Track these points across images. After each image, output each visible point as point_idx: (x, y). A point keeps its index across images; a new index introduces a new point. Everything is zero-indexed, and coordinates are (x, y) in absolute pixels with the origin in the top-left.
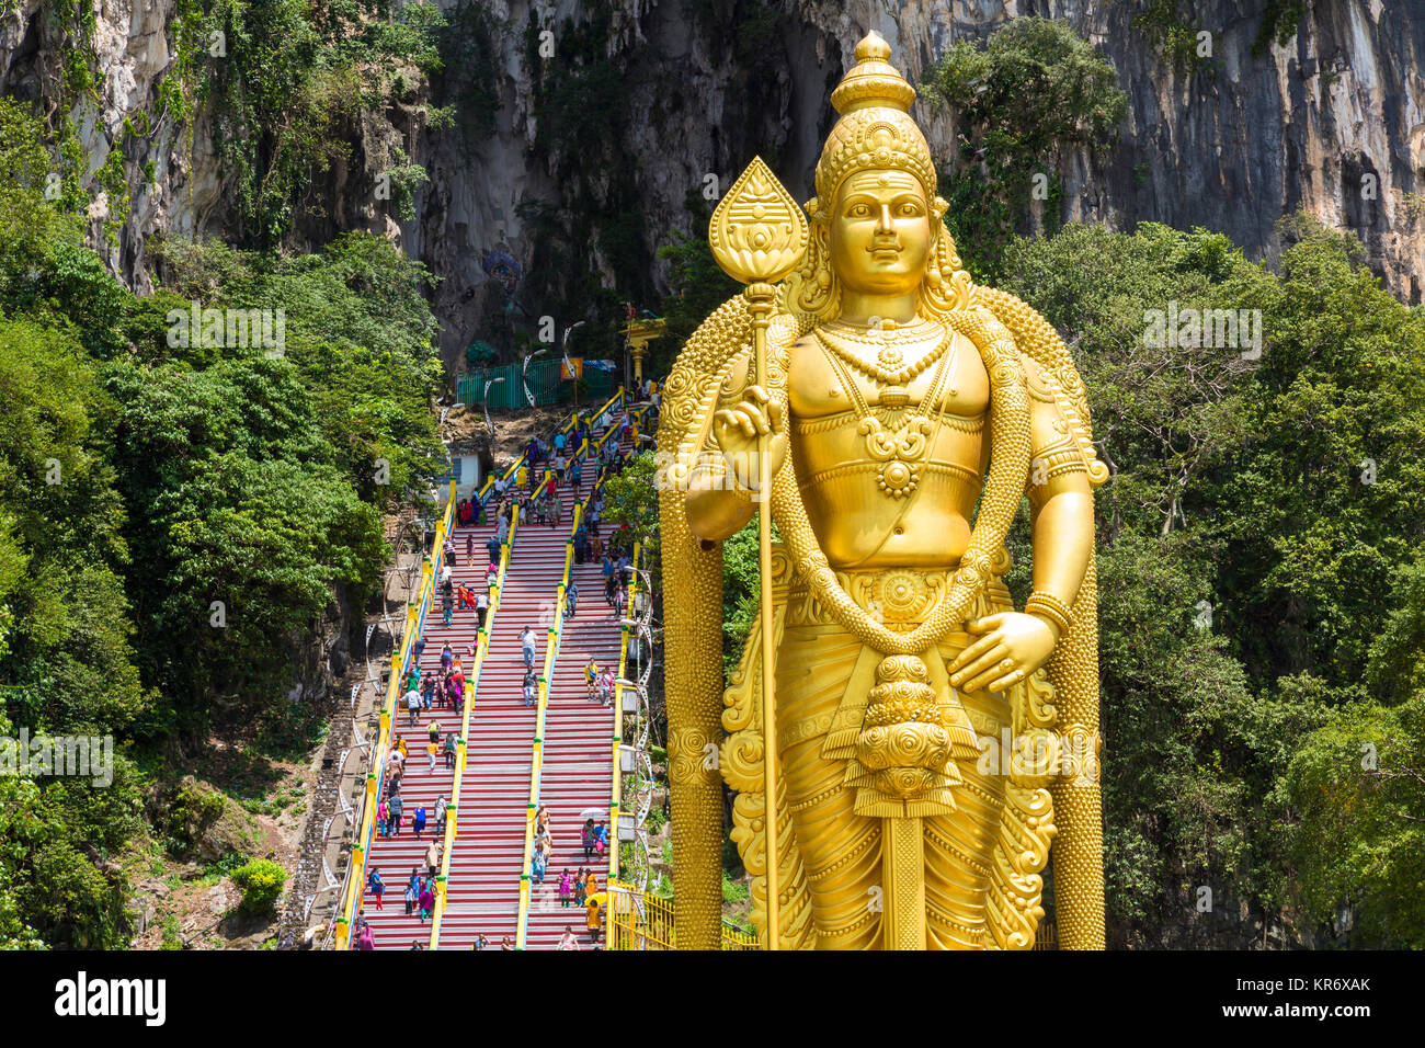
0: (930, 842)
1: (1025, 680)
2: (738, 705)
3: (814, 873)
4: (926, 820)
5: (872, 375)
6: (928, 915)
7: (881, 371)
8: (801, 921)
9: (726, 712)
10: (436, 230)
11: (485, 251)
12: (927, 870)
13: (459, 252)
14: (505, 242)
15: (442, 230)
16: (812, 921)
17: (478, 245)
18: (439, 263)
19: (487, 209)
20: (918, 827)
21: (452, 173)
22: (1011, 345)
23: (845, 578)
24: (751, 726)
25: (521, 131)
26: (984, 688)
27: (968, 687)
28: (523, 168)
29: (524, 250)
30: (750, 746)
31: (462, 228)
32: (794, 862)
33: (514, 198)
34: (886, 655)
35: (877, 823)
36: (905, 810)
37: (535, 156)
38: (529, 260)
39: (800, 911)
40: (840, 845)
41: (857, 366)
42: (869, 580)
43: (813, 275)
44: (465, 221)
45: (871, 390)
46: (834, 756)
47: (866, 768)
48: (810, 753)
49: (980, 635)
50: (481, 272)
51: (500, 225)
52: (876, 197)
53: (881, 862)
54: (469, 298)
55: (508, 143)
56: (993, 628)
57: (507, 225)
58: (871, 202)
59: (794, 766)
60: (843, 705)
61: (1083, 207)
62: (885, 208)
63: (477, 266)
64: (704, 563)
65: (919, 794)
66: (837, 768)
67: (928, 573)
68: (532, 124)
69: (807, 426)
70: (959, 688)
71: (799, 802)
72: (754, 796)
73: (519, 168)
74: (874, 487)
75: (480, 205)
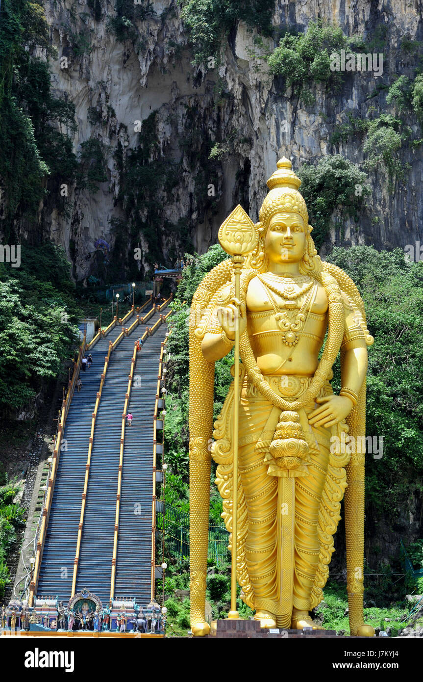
0: (298, 488)
1: (337, 424)
2: (220, 428)
3: (249, 498)
4: (297, 478)
5: (282, 296)
6: (296, 517)
7: (285, 295)
8: (243, 517)
9: (214, 431)
10: (76, 229)
11: (95, 239)
12: (296, 499)
13: (85, 239)
14: (104, 235)
15: (79, 230)
16: (247, 517)
17: (93, 237)
18: (77, 243)
19: (97, 221)
20: (294, 481)
21: (84, 207)
22: (337, 287)
23: (267, 378)
24: (225, 437)
25: (112, 190)
26: (322, 426)
27: (315, 425)
28: (113, 206)
29: (111, 239)
30: (224, 446)
31: (87, 229)
32: (241, 493)
33: (108, 218)
34: (283, 410)
35: (276, 479)
36: (288, 474)
37: (118, 202)
38: (113, 243)
39: (242, 513)
40: (261, 487)
41: (276, 292)
42: (277, 380)
43: (257, 254)
44: (88, 226)
45: (281, 302)
46: (260, 451)
47: (273, 457)
48: (250, 449)
49: (321, 404)
50: (93, 247)
51: (102, 228)
52: (285, 223)
53: (277, 494)
54: (89, 258)
55: (107, 195)
56: (326, 402)
57: (105, 228)
58: (282, 225)
59: (243, 454)
60: (264, 430)
61: (351, 232)
62: (288, 229)
63: (92, 245)
64: (207, 369)
65: (295, 468)
66: (261, 456)
67: (301, 378)
68: (117, 189)
69: (254, 315)
70: (312, 425)
71: (244, 469)
72: (225, 466)
73: (111, 206)
74: (281, 341)
75: (95, 220)
